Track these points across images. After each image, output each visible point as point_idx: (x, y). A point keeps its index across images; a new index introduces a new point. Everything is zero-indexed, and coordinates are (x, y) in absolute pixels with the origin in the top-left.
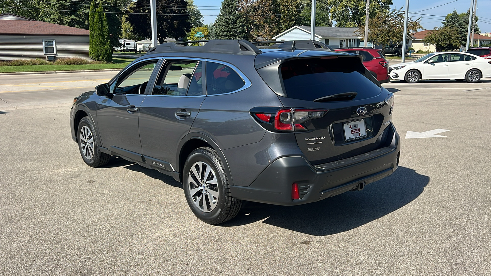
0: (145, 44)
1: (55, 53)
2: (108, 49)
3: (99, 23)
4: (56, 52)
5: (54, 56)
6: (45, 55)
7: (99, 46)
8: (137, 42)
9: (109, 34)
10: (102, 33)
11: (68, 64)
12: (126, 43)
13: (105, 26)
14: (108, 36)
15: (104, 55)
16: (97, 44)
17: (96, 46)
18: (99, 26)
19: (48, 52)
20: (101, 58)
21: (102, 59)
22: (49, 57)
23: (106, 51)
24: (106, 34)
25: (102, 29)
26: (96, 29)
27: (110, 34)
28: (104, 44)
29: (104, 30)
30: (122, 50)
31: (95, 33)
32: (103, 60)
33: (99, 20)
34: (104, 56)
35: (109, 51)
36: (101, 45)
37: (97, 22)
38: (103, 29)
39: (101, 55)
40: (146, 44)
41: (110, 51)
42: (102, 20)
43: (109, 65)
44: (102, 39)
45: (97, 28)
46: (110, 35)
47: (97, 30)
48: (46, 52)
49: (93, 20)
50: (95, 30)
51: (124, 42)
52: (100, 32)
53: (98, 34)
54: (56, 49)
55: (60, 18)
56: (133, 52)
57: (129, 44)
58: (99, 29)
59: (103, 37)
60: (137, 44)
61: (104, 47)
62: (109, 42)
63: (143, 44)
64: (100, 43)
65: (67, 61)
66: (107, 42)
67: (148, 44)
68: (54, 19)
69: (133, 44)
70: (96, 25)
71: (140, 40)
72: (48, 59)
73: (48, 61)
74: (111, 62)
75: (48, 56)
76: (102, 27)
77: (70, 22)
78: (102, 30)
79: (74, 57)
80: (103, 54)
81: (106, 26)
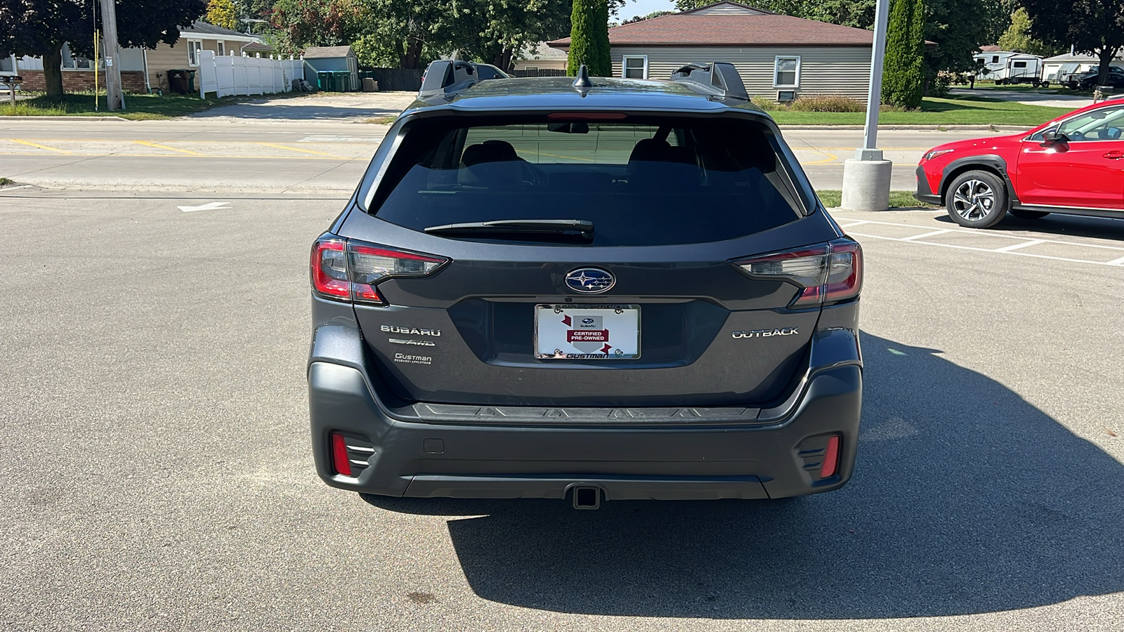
0: (1065, 64)
1: (796, 85)
2: (915, 77)
3: (902, 15)
4: (800, 82)
5: (793, 92)
6: (775, 89)
7: (894, 70)
8: (1044, 60)
9: (923, 42)
10: (907, 39)
11: (817, 110)
12: (1016, 63)
13: (916, 23)
14: (921, 45)
15: (901, 91)
16: (890, 66)
17: (888, 70)
18: (902, 21)
19: (781, 84)
20: (894, 97)
21: (896, 101)
22: (781, 94)
23: (909, 82)
24: (914, 43)
25: (908, 29)
26: (894, 30)
27: (927, 42)
28: (907, 65)
29: (914, 31)
30: (1002, 80)
31: (891, 40)
32: (898, 102)
33: (905, 8)
34: (902, 93)
35: (917, 82)
36: (899, 68)
37: (900, 13)
38: (911, 28)
39: (896, 92)
40: (1069, 65)
41: (919, 82)
42: (911, 7)
43: (910, 114)
44: (904, 53)
45: (897, 28)
46: (928, 45)
47: (896, 31)
48: (779, 82)
49: (892, 8)
50: (891, 33)
51: (1010, 60)
52: (903, 36)
53: (897, 43)
54: (800, 77)
55: (844, 6)
56: (1028, 85)
57: (1024, 65)
58: (901, 30)
59: (908, 47)
60: (1046, 65)
61: (907, 71)
62: (919, 60)
63: (1060, 65)
64: (898, 62)
65: (815, 103)
66: (915, 60)
67: (1072, 65)
68: (830, 8)
69: (1032, 65)
70: (895, 21)
71: (1056, 55)
72: (779, 98)
73: (778, 101)
74: (915, 108)
75: (780, 92)
76: (909, 23)
77: (864, 14)
78: (908, 33)
79: (833, 95)
80: (900, 89)
81: (919, 22)
